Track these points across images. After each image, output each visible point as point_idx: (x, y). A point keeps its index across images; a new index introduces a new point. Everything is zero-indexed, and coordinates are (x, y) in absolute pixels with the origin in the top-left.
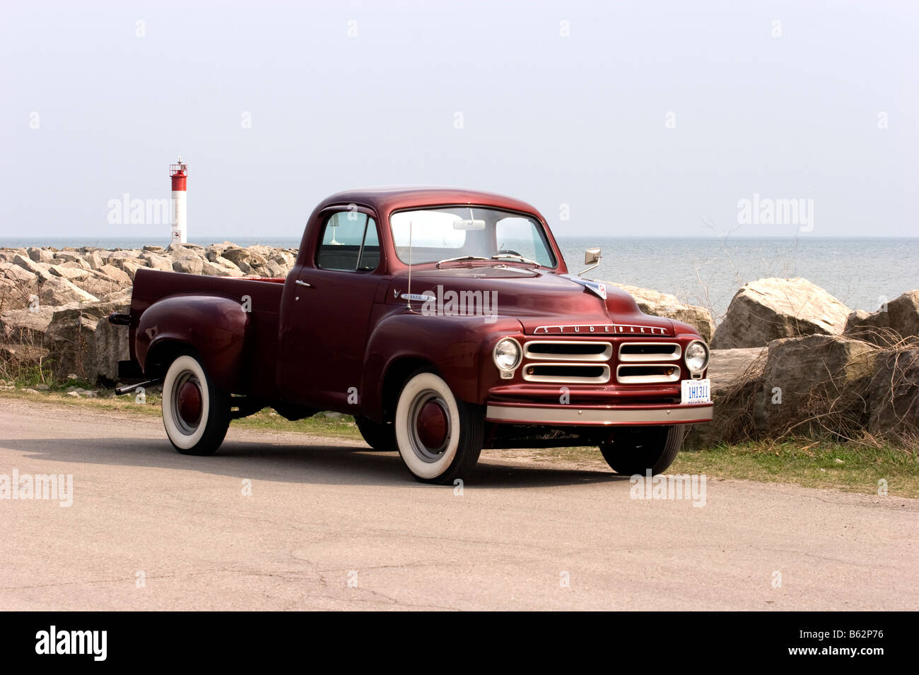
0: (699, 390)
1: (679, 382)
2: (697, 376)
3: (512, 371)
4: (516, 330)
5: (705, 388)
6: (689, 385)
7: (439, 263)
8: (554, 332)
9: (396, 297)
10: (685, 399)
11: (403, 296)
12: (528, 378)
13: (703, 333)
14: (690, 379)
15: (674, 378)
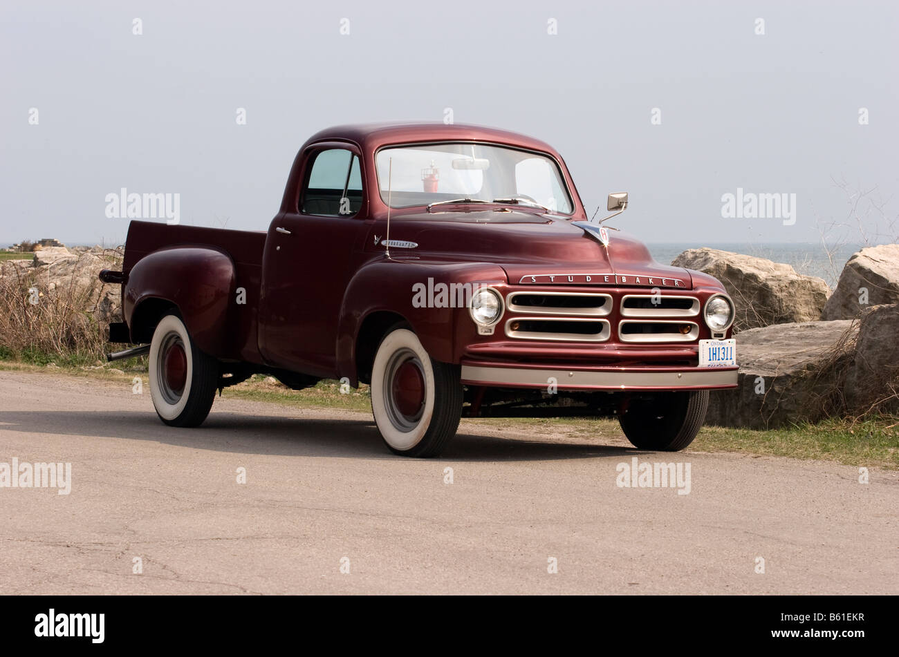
0: (722, 351)
1: (696, 342)
2: (719, 335)
3: (493, 326)
4: (499, 279)
5: (729, 349)
6: (709, 346)
7: (430, 205)
8: (544, 283)
9: (376, 243)
10: (704, 362)
11: (383, 243)
12: (511, 334)
13: (819, 306)
14: (711, 338)
15: (691, 337)
